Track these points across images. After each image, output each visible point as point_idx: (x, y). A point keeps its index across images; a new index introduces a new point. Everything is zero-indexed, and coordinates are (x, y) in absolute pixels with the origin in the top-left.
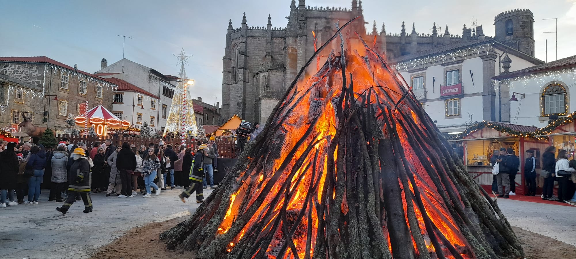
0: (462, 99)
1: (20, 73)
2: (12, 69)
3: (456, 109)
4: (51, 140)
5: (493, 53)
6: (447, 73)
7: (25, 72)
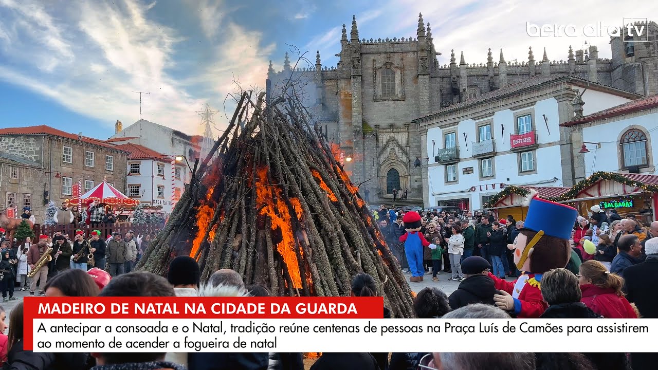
0: (536, 150)
1: (15, 148)
2: (6, 143)
3: (530, 163)
4: (27, 233)
5: (569, 92)
6: (517, 118)
7: (21, 146)
